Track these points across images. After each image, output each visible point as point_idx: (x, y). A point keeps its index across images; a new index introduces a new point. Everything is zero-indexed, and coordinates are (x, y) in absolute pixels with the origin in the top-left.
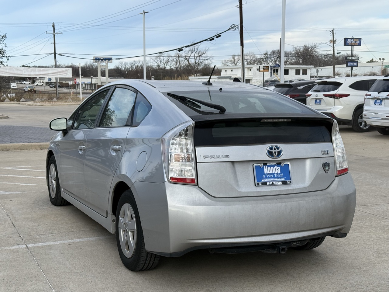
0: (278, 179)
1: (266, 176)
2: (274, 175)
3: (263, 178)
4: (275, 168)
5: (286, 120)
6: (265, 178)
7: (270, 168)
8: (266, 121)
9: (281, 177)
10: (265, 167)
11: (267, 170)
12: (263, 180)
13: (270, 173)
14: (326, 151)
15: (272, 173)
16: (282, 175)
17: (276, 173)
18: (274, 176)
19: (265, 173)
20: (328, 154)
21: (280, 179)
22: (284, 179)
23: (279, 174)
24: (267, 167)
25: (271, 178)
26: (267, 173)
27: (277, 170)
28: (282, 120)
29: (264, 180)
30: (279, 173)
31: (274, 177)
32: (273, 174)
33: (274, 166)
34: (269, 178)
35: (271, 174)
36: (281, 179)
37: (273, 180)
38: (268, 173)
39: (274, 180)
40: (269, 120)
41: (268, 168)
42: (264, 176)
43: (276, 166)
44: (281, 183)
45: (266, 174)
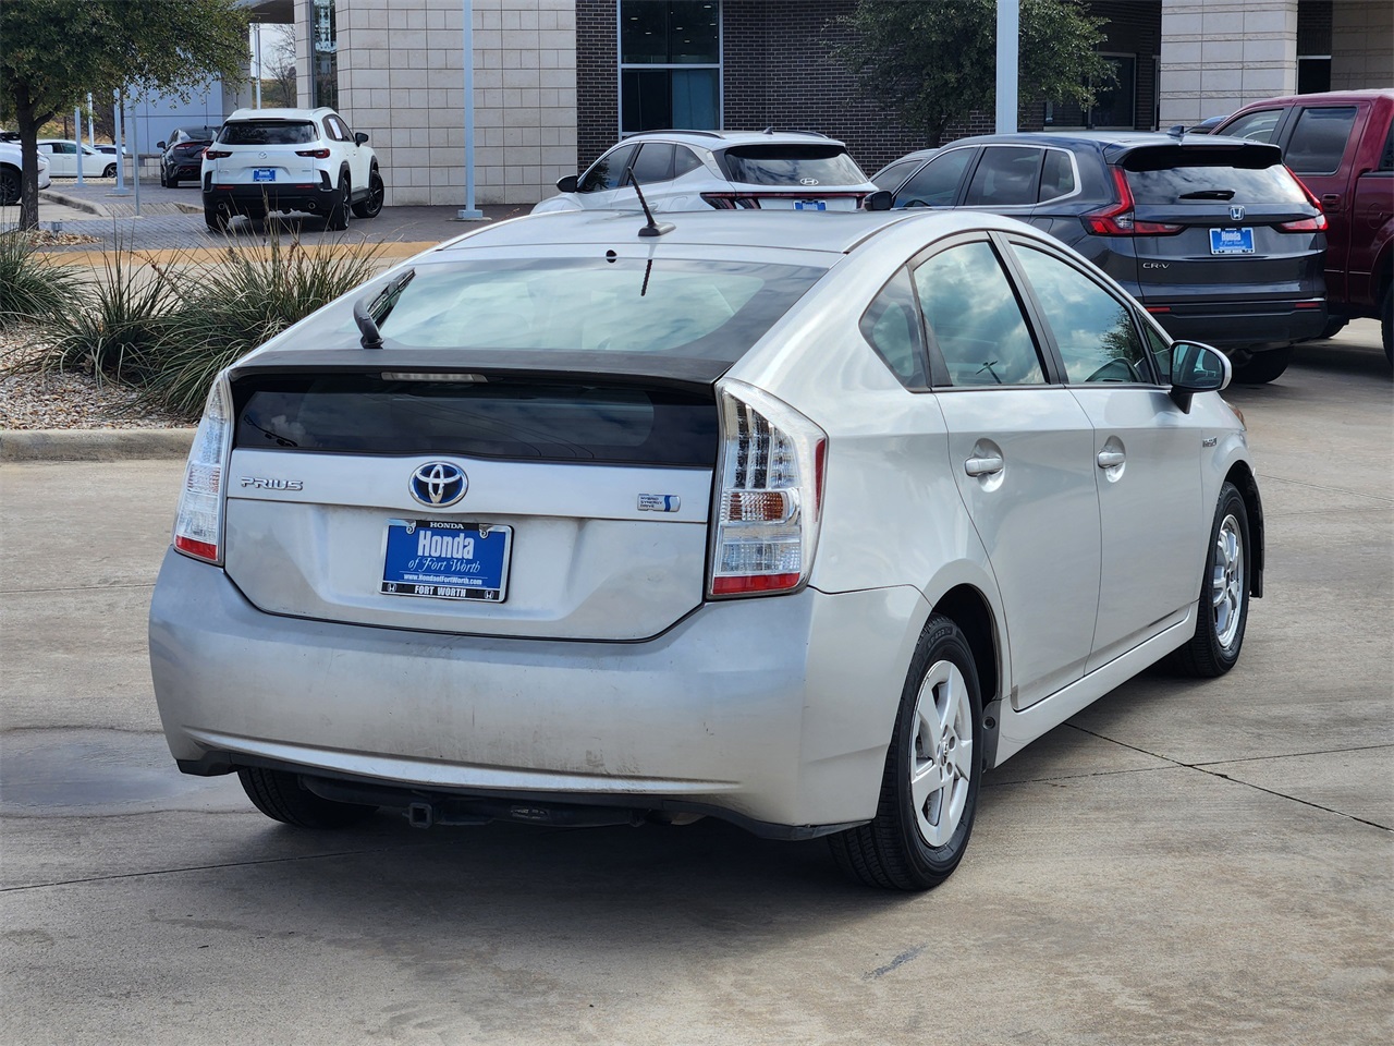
0: (460, 581)
1: (421, 565)
2: (448, 563)
3: (409, 570)
4: (457, 539)
5: (470, 378)
6: (416, 570)
7: (439, 538)
8: (401, 376)
9: (473, 574)
10: (422, 533)
11: (428, 545)
12: (406, 577)
13: (437, 555)
14: (662, 499)
15: (443, 556)
16: (476, 567)
17: (458, 560)
18: (449, 567)
19: (420, 553)
20: (668, 509)
21: (466, 581)
22: (480, 582)
23: (469, 562)
24: (429, 533)
25: (437, 573)
26: (427, 554)
27: (465, 547)
28: (459, 377)
29: (411, 577)
30: (467, 560)
31: (448, 571)
32: (446, 559)
33: (454, 533)
34: (429, 571)
35: (440, 559)
36: (470, 579)
37: (441, 579)
38: (430, 556)
39: (447, 580)
40: (413, 377)
41: (435, 538)
42: (411, 564)
43: (462, 535)
44: (464, 593)
45: (423, 557)
